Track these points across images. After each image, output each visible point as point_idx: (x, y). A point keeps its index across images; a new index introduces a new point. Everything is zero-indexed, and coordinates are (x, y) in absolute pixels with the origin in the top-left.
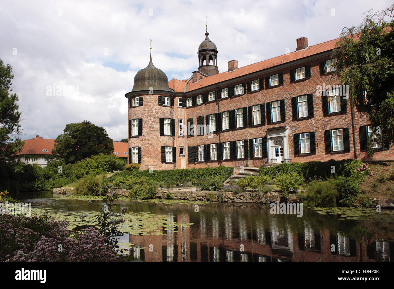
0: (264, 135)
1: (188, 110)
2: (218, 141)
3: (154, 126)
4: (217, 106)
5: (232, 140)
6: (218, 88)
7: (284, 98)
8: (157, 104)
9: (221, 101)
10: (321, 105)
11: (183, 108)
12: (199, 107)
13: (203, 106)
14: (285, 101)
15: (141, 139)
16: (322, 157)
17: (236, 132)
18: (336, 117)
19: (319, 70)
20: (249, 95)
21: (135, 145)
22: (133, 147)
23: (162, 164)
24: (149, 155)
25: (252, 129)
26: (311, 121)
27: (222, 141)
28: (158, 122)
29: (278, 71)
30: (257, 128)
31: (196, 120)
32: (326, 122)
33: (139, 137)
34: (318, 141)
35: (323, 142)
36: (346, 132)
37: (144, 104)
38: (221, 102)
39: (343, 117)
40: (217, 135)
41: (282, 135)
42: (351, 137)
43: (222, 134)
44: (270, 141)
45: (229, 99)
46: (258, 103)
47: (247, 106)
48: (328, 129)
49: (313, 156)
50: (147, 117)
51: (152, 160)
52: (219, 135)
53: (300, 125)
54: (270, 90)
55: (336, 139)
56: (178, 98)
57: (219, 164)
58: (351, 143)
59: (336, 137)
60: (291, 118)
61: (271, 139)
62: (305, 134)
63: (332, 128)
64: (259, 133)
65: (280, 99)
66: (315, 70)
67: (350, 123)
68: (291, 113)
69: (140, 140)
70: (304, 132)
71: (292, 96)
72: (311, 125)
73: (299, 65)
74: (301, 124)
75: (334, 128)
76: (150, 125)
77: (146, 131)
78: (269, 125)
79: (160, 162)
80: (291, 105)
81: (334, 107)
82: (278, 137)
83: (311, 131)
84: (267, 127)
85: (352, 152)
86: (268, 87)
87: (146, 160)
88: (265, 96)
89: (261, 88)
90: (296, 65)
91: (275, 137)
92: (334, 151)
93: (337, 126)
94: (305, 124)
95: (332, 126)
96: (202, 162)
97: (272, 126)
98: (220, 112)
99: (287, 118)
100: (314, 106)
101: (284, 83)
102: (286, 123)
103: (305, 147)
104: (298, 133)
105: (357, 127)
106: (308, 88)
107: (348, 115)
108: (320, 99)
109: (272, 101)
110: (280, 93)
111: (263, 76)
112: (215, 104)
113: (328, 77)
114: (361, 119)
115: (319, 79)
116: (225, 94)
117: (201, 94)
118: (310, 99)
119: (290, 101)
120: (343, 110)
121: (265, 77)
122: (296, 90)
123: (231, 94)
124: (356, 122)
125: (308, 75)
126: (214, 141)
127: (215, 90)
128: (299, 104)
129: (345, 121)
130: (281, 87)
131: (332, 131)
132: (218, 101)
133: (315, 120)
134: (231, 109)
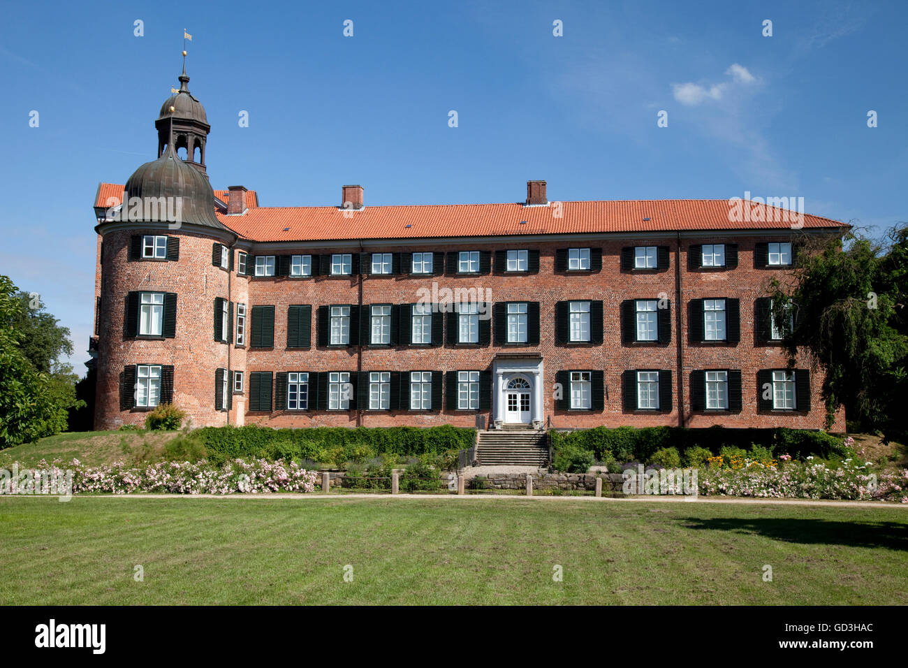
0: (484, 366)
1: (256, 284)
2: (354, 367)
3: (204, 315)
4: (356, 289)
5: (397, 369)
6: (362, 249)
7: (537, 300)
8: (211, 261)
9: (368, 279)
10: (618, 325)
11: (246, 278)
12: (296, 284)
13: (311, 283)
14: (541, 305)
15: (171, 345)
16: (615, 418)
17: (409, 352)
18: (648, 349)
19: (619, 262)
20: (452, 279)
21: (150, 360)
22: (138, 365)
23: (216, 412)
24: (192, 389)
25: (454, 351)
26: (596, 351)
27: (365, 368)
28: (211, 308)
29: (528, 243)
30: (468, 350)
31: (286, 311)
32: (626, 356)
33: (164, 340)
34: (610, 387)
35: (619, 390)
36: (665, 378)
37: (181, 257)
38: (369, 281)
39: (663, 351)
40: (352, 355)
41: (534, 370)
42: (675, 387)
43: (365, 354)
44: (501, 378)
45: (394, 279)
48: (632, 368)
49: (598, 416)
50: (187, 291)
51: (196, 401)
52: (356, 355)
53: (572, 355)
54: (505, 279)
55: (645, 388)
56: (240, 252)
57: (350, 420)
58: (675, 397)
59: (644, 384)
60: (553, 339)
61: (505, 375)
62: (581, 373)
63: (638, 368)
64: (473, 360)
65: (529, 299)
66: (611, 262)
67: (674, 364)
68: (553, 329)
69: (168, 348)
70: (581, 368)
71: (557, 298)
72: (595, 358)
73: (579, 242)
74: (575, 353)
75: (643, 368)
76: (195, 313)
77: (184, 327)
78: (498, 348)
79: (213, 407)
80: (553, 315)
81: (645, 330)
82: (522, 372)
83: (596, 368)
84: (493, 350)
85: (675, 412)
86: (500, 270)
87: (184, 401)
89: (484, 270)
90: (572, 242)
91: (515, 373)
92: (640, 409)
93: (649, 366)
94: (583, 355)
95: (639, 365)
96: (297, 413)
97: (505, 351)
98: (364, 303)
99: (542, 339)
100: (604, 325)
101: (541, 271)
102: (540, 347)
103: (579, 397)
104: (567, 369)
105: (687, 371)
106: (593, 289)
107: (672, 349)
108: (618, 312)
109: (507, 299)
110: (528, 288)
111: (489, 249)
112: (348, 282)
113: (637, 277)
114: (695, 358)
115: (619, 277)
116: (380, 266)
117: (305, 252)
118: (596, 311)
119: (552, 308)
120: (663, 338)
121: (494, 250)
122: (566, 289)
123: (401, 268)
124: (685, 362)
125: (596, 266)
126: (339, 365)
127: (354, 252)
128: (572, 316)
129: (665, 357)
130: (533, 277)
131: (638, 373)
132: (361, 278)
133: (604, 350)
134: (399, 301)
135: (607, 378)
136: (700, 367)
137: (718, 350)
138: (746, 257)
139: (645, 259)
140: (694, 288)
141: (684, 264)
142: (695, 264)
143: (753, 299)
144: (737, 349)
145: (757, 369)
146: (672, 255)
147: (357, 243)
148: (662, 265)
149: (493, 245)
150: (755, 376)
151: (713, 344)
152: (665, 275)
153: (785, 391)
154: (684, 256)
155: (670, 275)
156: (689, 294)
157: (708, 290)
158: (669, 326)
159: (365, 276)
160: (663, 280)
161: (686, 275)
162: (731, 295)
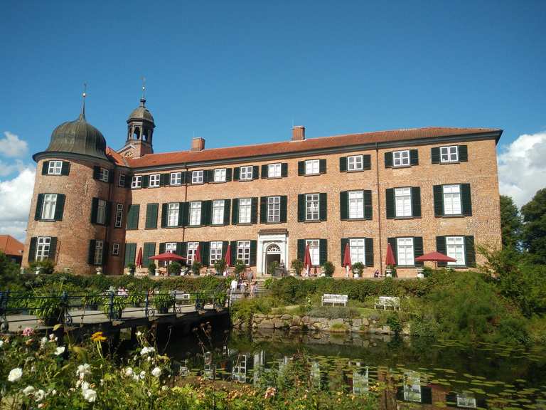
0: (253, 237)
1: (131, 192)
2: (180, 239)
4: (183, 192)
5: (203, 240)
6: (187, 169)
7: (286, 194)
8: (92, 177)
10: (337, 208)
12: (151, 191)
13: (160, 190)
14: (288, 198)
17: (211, 229)
18: (357, 224)
19: (337, 167)
20: (237, 183)
25: (237, 228)
26: (323, 225)
27: (186, 240)
28: (89, 204)
29: (281, 159)
30: (244, 227)
31: (146, 208)
32: (342, 229)
34: (332, 250)
35: (338, 252)
36: (369, 244)
37: (70, 173)
38: (191, 187)
39: (367, 225)
40: (178, 232)
41: (282, 239)
42: (376, 249)
43: (187, 231)
45: (204, 186)
46: (248, 196)
47: (231, 198)
48: (346, 237)
52: (182, 231)
53: (307, 229)
54: (267, 181)
55: (355, 249)
58: (376, 257)
59: (355, 247)
60: (295, 219)
61: (264, 242)
62: (313, 241)
63: (350, 237)
64: (247, 234)
65: (281, 194)
66: (333, 166)
67: (376, 233)
68: (296, 212)
70: (312, 237)
71: (298, 193)
72: (322, 230)
73: (312, 156)
74: (309, 228)
75: (353, 236)
78: (262, 225)
80: (296, 203)
82: (275, 241)
83: (322, 238)
84: (260, 226)
85: (377, 266)
86: (265, 176)
88: (259, 188)
89: (255, 177)
90: (307, 156)
93: (357, 235)
94: (314, 229)
95: (351, 234)
97: (266, 227)
98: (187, 201)
99: (288, 219)
100: (328, 208)
101: (289, 175)
102: (287, 224)
104: (304, 238)
105: (385, 238)
106: (320, 185)
107: (374, 223)
108: (336, 200)
109: (268, 195)
110: (281, 187)
111: (258, 164)
112: (180, 189)
113: (351, 176)
114: (389, 229)
115: (338, 177)
116: (197, 178)
117: (157, 173)
118: (323, 200)
119: (295, 199)
120: (367, 216)
121: (261, 164)
122: (304, 186)
123: (208, 179)
124: (383, 231)
125: (323, 169)
126: (172, 238)
127: (183, 171)
128: (307, 203)
129: (369, 229)
130: (284, 180)
131: (350, 240)
132: (186, 186)
133: (328, 225)
134: (206, 198)
135: (329, 244)
136: (394, 235)
137: (406, 222)
139: (354, 164)
140: (388, 181)
141: (382, 165)
142: (389, 164)
143: (431, 187)
144: (420, 222)
145: (436, 236)
146: (373, 160)
148: (367, 167)
149: (260, 162)
150: (434, 241)
151: (402, 219)
152: (368, 174)
153: (456, 251)
154: (381, 160)
155: (372, 173)
156: (384, 185)
157: (398, 182)
158: (371, 208)
159: (189, 184)
160: (366, 177)
161: (383, 172)
162: (415, 185)
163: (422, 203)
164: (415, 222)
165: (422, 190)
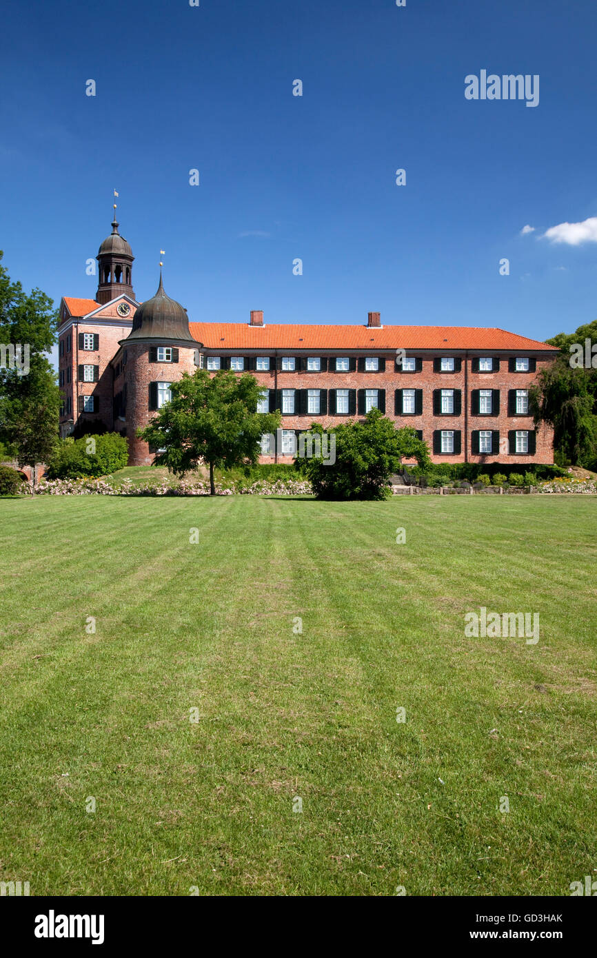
4: (274, 378)
5: (299, 428)
6: (276, 354)
7: (384, 388)
10: (431, 403)
14: (386, 391)
17: (306, 418)
18: (448, 418)
19: (432, 366)
20: (331, 374)
25: (334, 418)
26: (418, 419)
29: (378, 354)
30: (342, 417)
32: (435, 422)
34: (426, 440)
35: (431, 442)
36: (457, 435)
38: (281, 374)
39: (456, 419)
42: (463, 440)
43: (280, 419)
45: (296, 373)
46: (346, 387)
47: (327, 388)
48: (438, 429)
53: (404, 421)
54: (365, 375)
55: (446, 440)
57: (271, 459)
58: (463, 446)
59: (445, 438)
60: (393, 411)
63: (442, 429)
65: (379, 387)
66: (428, 365)
67: (463, 426)
68: (394, 406)
71: (396, 387)
72: (417, 422)
73: (409, 354)
74: (406, 420)
75: (445, 429)
78: (360, 416)
80: (393, 397)
81: (446, 407)
83: (418, 429)
84: (358, 417)
85: (462, 454)
86: (362, 369)
88: (356, 380)
89: (352, 369)
92: (443, 453)
93: (448, 428)
94: (411, 421)
95: (443, 427)
98: (278, 388)
99: (386, 411)
100: (423, 403)
101: (386, 371)
102: (385, 416)
105: (470, 431)
106: (417, 382)
107: (462, 418)
108: (431, 396)
109: (366, 387)
110: (379, 381)
111: (355, 356)
112: (269, 375)
113: (443, 376)
114: (475, 423)
115: (432, 375)
116: (288, 365)
117: (240, 356)
118: (419, 395)
119: (393, 393)
120: (457, 411)
121: (358, 357)
122: (401, 382)
123: (301, 367)
124: (469, 426)
125: (419, 368)
127: (271, 356)
128: (404, 398)
129: (457, 423)
130: (382, 374)
131: (442, 432)
132: (276, 373)
133: (423, 418)
134: (299, 387)
135: (424, 435)
136: (477, 429)
137: (487, 419)
138: (504, 365)
139: (447, 365)
140: (475, 383)
141: (469, 368)
142: (475, 368)
143: (507, 390)
144: (498, 418)
145: (508, 430)
146: (463, 363)
147: (274, 351)
148: (457, 368)
149: (357, 354)
150: (507, 434)
151: (484, 415)
152: (458, 375)
153: (522, 442)
154: (469, 363)
155: (461, 375)
156: (472, 386)
157: (482, 385)
158: (460, 405)
159: (278, 371)
160: (457, 378)
161: (470, 375)
162: (495, 387)
163: (501, 403)
164: (494, 419)
165: (501, 392)
